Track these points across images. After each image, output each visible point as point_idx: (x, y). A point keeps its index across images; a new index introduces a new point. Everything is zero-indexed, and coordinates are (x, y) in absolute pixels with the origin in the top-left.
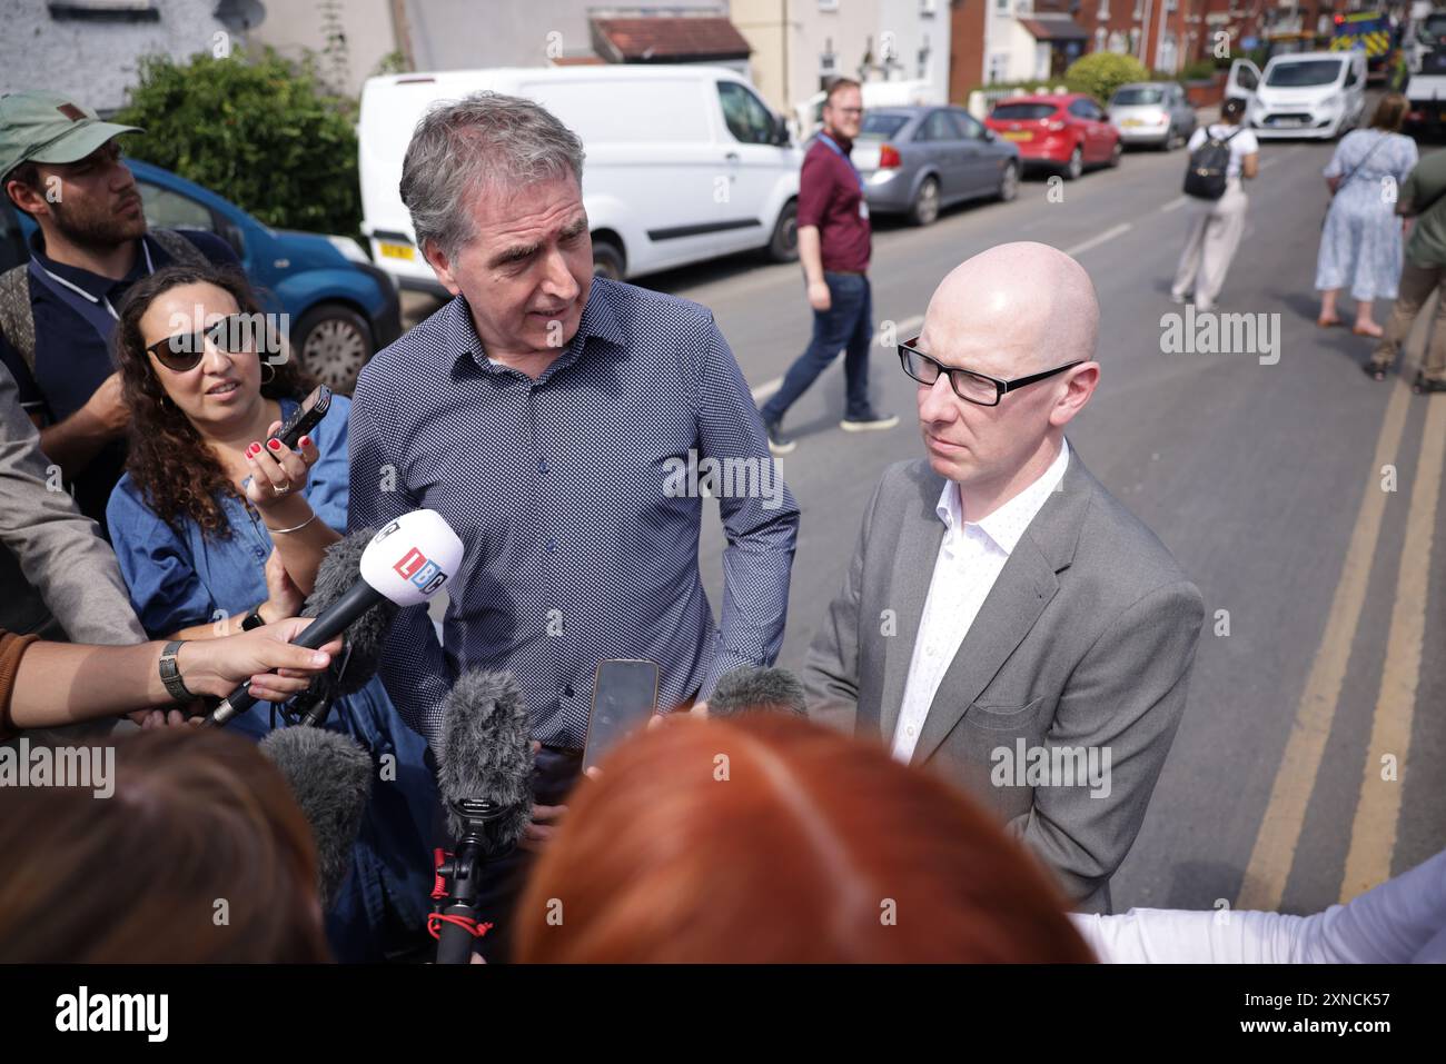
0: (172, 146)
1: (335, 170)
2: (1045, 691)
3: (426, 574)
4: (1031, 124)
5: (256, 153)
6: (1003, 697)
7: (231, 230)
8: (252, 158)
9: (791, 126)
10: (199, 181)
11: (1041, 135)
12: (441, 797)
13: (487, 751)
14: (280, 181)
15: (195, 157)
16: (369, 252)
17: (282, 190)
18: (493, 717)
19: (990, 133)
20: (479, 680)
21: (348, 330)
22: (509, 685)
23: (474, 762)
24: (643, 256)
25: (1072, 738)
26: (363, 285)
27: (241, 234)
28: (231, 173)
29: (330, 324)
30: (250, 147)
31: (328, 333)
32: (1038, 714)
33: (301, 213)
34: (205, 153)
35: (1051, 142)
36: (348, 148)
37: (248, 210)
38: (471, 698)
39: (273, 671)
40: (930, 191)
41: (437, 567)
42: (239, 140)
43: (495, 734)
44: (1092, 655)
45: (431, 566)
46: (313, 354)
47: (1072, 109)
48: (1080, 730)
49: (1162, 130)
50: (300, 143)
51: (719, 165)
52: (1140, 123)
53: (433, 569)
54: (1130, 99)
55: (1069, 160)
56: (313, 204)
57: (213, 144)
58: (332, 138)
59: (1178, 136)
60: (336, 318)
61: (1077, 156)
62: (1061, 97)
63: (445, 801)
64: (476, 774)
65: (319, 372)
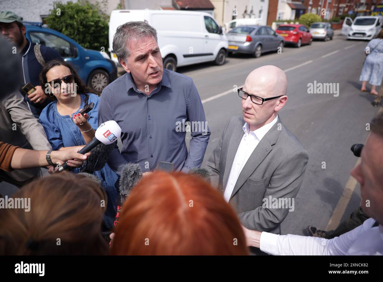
0: (61, 25)
1: (103, 34)
2: (267, 175)
3: (111, 137)
4: (288, 32)
5: (82, 28)
6: (256, 176)
7: (75, 49)
8: (81, 30)
9: (223, 29)
10: (67, 35)
11: (290, 35)
12: (120, 193)
13: (131, 183)
14: (88, 36)
15: (67, 28)
16: (110, 56)
17: (88, 38)
18: (133, 175)
19: (277, 34)
20: (131, 165)
21: (103, 76)
22: (138, 167)
23: (128, 185)
24: (182, 62)
25: (274, 188)
26: (108, 65)
27: (77, 49)
28: (76, 33)
29: (99, 74)
30: (81, 27)
31: (98, 77)
32: (265, 181)
33: (93, 45)
34: (69, 28)
35: (293, 37)
36: (106, 28)
37: (79, 43)
38: (128, 170)
39: (73, 159)
40: (259, 48)
41: (114, 135)
42: (78, 25)
43: (134, 179)
44: (280, 167)
45: (112, 135)
46: (94, 82)
47: (300, 28)
48: (276, 186)
49: (324, 35)
50: (94, 27)
51: (203, 38)
52: (318, 33)
53: (113, 136)
54: (316, 26)
55: (298, 42)
56: (96, 43)
57: (71, 26)
58: (102, 26)
59: (328, 37)
60: (100, 73)
61: (300, 41)
62: (297, 25)
63: (120, 194)
64: (128, 188)
65: (95, 87)
